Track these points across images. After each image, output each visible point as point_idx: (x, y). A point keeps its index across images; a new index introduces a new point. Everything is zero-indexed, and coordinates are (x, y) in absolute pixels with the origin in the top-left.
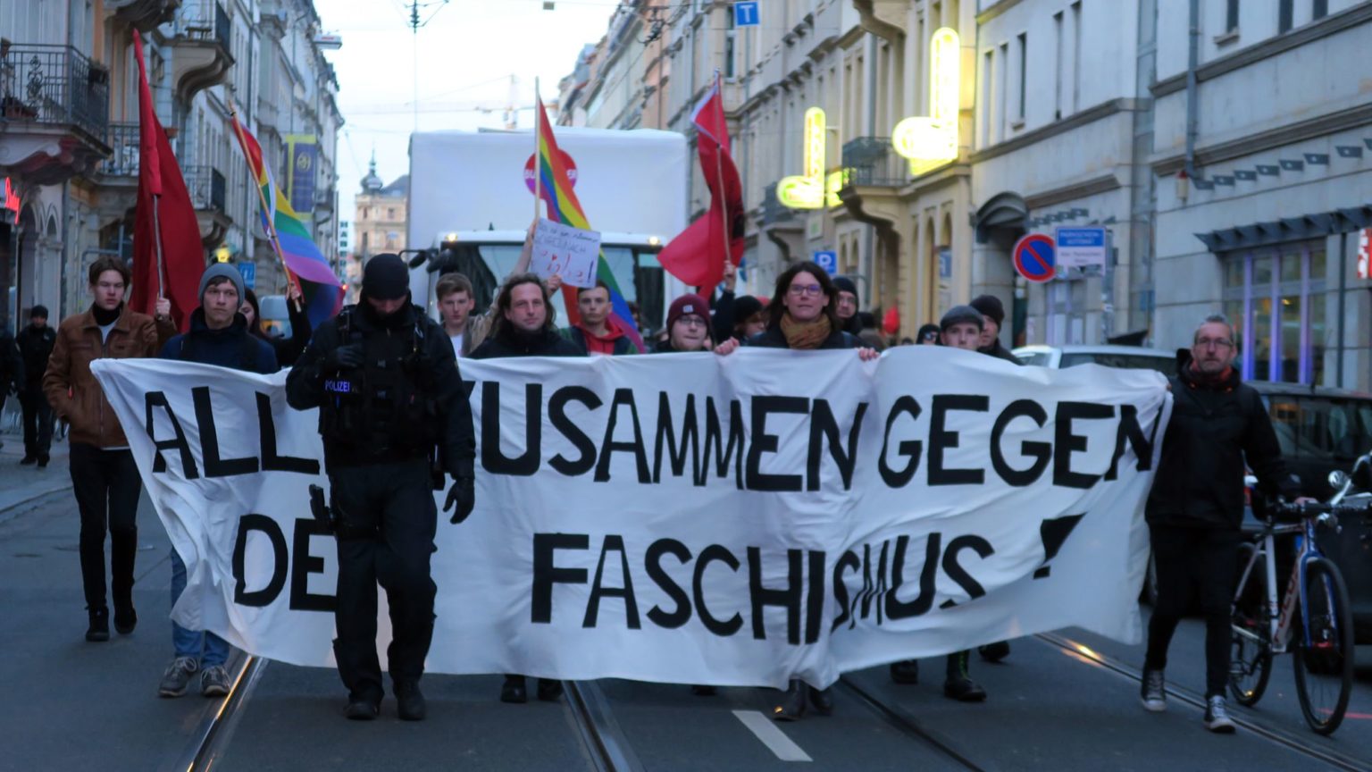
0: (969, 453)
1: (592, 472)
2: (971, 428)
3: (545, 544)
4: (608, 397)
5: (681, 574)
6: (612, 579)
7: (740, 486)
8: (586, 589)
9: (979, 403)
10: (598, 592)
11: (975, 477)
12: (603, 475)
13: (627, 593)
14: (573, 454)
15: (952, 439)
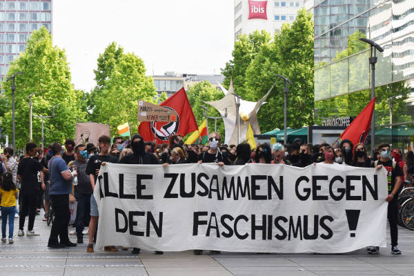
0: (324, 191)
1: (208, 196)
2: (324, 185)
3: (196, 215)
4: (211, 177)
5: (231, 224)
6: (213, 224)
7: (249, 199)
8: (207, 226)
9: (325, 178)
10: (210, 227)
11: (326, 198)
12: (210, 197)
13: (217, 228)
14: (203, 191)
15: (319, 188)
